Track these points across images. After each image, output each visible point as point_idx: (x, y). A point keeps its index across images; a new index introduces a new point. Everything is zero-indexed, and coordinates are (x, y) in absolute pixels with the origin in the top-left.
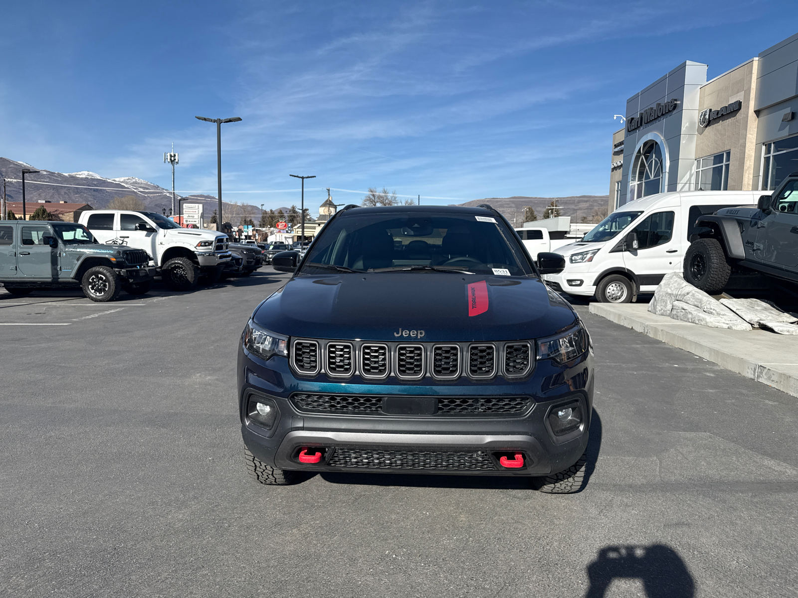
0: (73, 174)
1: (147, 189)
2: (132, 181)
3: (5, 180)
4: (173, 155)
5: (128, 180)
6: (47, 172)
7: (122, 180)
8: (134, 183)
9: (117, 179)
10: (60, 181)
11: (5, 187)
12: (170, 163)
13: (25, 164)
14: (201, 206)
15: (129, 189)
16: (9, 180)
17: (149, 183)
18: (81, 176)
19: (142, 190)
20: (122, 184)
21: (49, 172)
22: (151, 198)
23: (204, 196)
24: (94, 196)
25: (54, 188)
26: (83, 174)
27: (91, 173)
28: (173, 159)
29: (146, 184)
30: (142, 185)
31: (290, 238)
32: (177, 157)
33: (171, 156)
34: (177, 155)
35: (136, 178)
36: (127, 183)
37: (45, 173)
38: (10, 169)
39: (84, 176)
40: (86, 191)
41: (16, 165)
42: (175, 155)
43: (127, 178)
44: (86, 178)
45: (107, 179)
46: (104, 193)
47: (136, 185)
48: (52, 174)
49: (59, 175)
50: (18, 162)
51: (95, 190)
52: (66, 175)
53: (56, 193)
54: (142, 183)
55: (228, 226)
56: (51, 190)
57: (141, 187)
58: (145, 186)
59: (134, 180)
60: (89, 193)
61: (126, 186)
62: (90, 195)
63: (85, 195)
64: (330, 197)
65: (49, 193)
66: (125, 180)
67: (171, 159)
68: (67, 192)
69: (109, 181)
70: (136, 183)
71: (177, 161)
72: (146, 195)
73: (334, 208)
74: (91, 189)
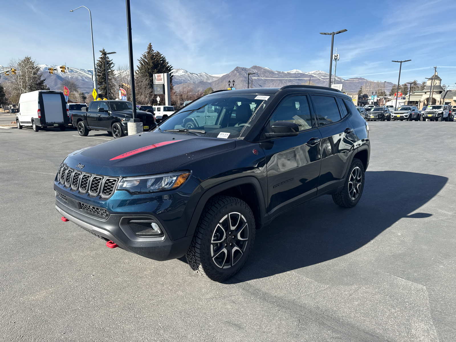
0: (289, 72)
1: (326, 76)
2: (318, 73)
3: (252, 78)
4: (336, 56)
5: (316, 72)
6: (277, 71)
7: (313, 72)
8: (319, 74)
9: (310, 72)
10: (283, 76)
11: (252, 82)
12: (334, 60)
13: (268, 69)
14: (341, 85)
15: (316, 77)
16: (254, 78)
17: (327, 73)
18: (292, 73)
19: (323, 78)
20: (313, 75)
21: (278, 72)
22: (327, 82)
23: (358, 78)
24: (298, 82)
25: (280, 80)
26: (294, 71)
27: (297, 70)
28: (336, 58)
29: (325, 74)
30: (323, 75)
31: (402, 103)
32: (338, 57)
33: (335, 56)
34: (338, 55)
35: (320, 71)
36: (315, 74)
37: (276, 72)
38: (262, 72)
39: (294, 72)
40: (294, 81)
41: (264, 69)
42: (337, 56)
43: (315, 71)
44: (295, 73)
45: (305, 72)
46: (303, 81)
47: (320, 75)
48: (280, 72)
49: (283, 72)
50: (265, 68)
51: (298, 80)
52: (286, 72)
53: (280, 83)
54: (323, 74)
55: (366, 96)
56: (278, 81)
57: (322, 76)
58: (324, 75)
59: (319, 72)
60: (296, 81)
61: (315, 76)
62: (296, 82)
63: (294, 83)
64: (436, 73)
65: (277, 83)
66: (314, 72)
67: (335, 58)
68: (285, 81)
69: (306, 74)
70: (320, 74)
71: (338, 59)
72: (325, 80)
73: (439, 80)
74: (297, 79)
